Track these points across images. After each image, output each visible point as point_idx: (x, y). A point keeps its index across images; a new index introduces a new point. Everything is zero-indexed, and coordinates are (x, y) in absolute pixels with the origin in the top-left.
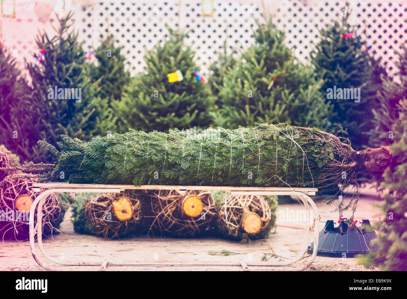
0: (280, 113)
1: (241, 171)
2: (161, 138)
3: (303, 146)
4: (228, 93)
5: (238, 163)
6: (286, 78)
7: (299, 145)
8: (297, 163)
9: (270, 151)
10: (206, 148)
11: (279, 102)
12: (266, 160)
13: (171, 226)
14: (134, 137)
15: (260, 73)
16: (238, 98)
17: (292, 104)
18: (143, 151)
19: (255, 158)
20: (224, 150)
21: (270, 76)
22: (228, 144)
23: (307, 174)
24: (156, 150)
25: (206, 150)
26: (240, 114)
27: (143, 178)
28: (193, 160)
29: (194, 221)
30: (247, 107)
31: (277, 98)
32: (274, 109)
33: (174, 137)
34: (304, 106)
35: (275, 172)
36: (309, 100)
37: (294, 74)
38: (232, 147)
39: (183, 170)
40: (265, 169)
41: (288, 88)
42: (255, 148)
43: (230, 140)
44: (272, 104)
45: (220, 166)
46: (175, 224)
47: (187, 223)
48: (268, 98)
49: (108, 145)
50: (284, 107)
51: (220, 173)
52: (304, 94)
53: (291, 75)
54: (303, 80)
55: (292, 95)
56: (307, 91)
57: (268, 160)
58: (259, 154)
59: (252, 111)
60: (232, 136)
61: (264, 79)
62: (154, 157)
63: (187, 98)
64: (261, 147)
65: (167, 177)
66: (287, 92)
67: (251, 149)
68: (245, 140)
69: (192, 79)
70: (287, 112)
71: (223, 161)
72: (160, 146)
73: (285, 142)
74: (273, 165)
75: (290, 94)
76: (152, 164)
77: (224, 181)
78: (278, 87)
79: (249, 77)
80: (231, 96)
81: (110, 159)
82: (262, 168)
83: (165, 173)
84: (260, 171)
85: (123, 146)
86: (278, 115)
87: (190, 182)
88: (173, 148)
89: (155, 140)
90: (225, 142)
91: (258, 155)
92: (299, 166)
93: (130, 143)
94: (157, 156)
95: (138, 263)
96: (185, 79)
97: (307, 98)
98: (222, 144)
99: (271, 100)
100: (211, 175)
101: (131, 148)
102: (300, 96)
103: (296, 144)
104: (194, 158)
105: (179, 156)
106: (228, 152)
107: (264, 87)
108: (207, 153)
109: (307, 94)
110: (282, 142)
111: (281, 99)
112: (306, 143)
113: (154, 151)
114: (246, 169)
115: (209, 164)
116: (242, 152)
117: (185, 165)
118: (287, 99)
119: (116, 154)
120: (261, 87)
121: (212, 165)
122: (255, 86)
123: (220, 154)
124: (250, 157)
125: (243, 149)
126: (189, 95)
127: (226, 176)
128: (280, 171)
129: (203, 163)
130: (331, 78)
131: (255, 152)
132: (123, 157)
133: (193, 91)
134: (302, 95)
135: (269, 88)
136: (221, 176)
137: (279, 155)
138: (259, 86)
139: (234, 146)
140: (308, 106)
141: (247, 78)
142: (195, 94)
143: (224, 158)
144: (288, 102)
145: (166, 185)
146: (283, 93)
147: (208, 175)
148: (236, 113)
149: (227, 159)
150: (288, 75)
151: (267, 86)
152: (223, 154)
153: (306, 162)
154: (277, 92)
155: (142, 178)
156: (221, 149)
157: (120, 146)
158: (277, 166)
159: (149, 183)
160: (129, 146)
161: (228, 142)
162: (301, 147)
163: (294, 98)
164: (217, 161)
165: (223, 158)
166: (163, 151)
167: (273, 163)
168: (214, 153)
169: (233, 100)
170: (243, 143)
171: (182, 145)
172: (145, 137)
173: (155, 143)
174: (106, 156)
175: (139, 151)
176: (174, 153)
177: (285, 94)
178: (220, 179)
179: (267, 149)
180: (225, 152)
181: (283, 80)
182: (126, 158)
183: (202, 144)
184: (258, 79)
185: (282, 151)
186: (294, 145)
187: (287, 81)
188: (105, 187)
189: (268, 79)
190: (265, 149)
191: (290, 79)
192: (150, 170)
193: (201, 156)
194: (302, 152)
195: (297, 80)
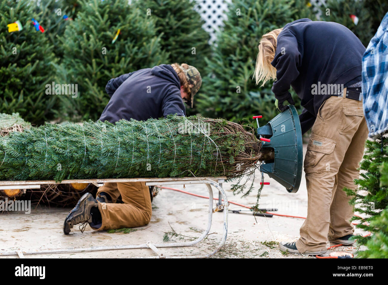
0: (125, 66)
1: (157, 166)
2: (79, 134)
3: (217, 141)
4: (72, 46)
5: (155, 158)
6: (129, 31)
7: (212, 140)
8: (211, 158)
9: (185, 146)
10: (125, 144)
11: (123, 55)
12: (182, 154)
13: (54, 197)
14: (53, 132)
15: (104, 26)
16: (82, 51)
17: (136, 57)
18: (64, 148)
19: (172, 153)
20: (141, 145)
21: (113, 29)
22: (144, 138)
23: (220, 168)
24: (77, 147)
25: (124, 146)
26: (86, 67)
27: (64, 175)
28: (112, 156)
29: (78, 193)
30: (94, 60)
31: (122, 51)
32: (119, 62)
33: (92, 132)
34: (146, 58)
35: (189, 166)
36: (151, 53)
37: (137, 27)
38: (149, 142)
39: (102, 165)
40: (180, 163)
41: (131, 41)
42: (171, 143)
43: (145, 134)
44: (117, 58)
45: (138, 161)
46: (59, 196)
47: (71, 194)
48: (112, 52)
49: (29, 143)
50: (129, 59)
51: (138, 168)
52: (147, 46)
53: (134, 29)
54: (145, 34)
55: (136, 48)
56: (149, 44)
57: (183, 155)
58: (176, 149)
59: (98, 64)
60: (147, 130)
61: (109, 33)
62: (76, 155)
63: (28, 48)
64: (176, 142)
65: (87, 172)
66: (131, 45)
67: (167, 144)
68: (160, 135)
69: (31, 28)
70: (131, 65)
71: (141, 157)
72: (80, 142)
73: (199, 137)
74: (188, 159)
75: (134, 47)
76: (73, 161)
77: (140, 174)
78: (122, 40)
79: (94, 31)
80: (76, 49)
81: (31, 157)
82: (177, 163)
83: (85, 169)
84: (176, 165)
85: (43, 144)
86: (123, 68)
87: (107, 176)
88: (92, 145)
89: (74, 137)
90: (141, 136)
91: (174, 150)
92: (212, 160)
93: (50, 140)
94: (77, 153)
95: (50, 251)
96: (24, 29)
97: (150, 50)
98: (139, 139)
99: (116, 53)
100: (129, 170)
101: (52, 146)
102: (143, 48)
103: (209, 139)
104: (113, 154)
105: (99, 153)
106: (145, 147)
107: (108, 40)
108: (126, 149)
109: (149, 47)
110: (196, 137)
111: (124, 52)
112: (218, 137)
113: (74, 148)
114: (162, 164)
115: (127, 160)
116: (159, 147)
117: (104, 162)
118: (131, 52)
119: (37, 152)
120: (107, 41)
121: (130, 160)
122: (100, 40)
123: (138, 150)
124: (167, 153)
125: (159, 144)
126: (29, 44)
127: (142, 170)
128: (194, 165)
129: (121, 158)
130: (162, 25)
131: (171, 148)
132: (44, 155)
133: (32, 41)
134: (145, 49)
135: (114, 41)
136: (138, 171)
137: (194, 149)
138: (103, 39)
139: (150, 141)
140: (150, 58)
141: (91, 32)
142: (34, 43)
143: (142, 154)
144: (132, 55)
145: (84, 179)
146: (126, 46)
147: (125, 170)
148: (82, 66)
149: (145, 154)
150: (131, 28)
151: (111, 39)
152: (141, 150)
153: (219, 157)
154: (121, 45)
155: (62, 174)
156: (138, 144)
157: (41, 143)
158: (192, 160)
159: (68, 178)
160: (49, 143)
161: (144, 136)
162: (214, 141)
163: (137, 51)
164: (135, 157)
165: (140, 154)
166: (83, 147)
167: (188, 158)
168: (132, 149)
169: (78, 52)
170: (158, 137)
171: (100, 141)
172: (63, 132)
173: (74, 139)
174: (27, 154)
175: (60, 149)
176: (94, 150)
177: (129, 47)
178: (137, 173)
179: (183, 144)
180: (143, 148)
181: (126, 34)
182: (46, 156)
183: (119, 139)
184: (103, 33)
185: (197, 146)
186: (207, 140)
187: (130, 34)
188: (26, 184)
189: (112, 33)
190: (180, 144)
191: (132, 32)
192: (71, 167)
193: (119, 151)
194: (215, 147)
195: (139, 33)
